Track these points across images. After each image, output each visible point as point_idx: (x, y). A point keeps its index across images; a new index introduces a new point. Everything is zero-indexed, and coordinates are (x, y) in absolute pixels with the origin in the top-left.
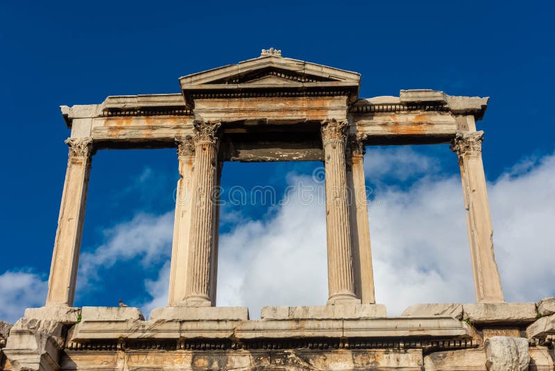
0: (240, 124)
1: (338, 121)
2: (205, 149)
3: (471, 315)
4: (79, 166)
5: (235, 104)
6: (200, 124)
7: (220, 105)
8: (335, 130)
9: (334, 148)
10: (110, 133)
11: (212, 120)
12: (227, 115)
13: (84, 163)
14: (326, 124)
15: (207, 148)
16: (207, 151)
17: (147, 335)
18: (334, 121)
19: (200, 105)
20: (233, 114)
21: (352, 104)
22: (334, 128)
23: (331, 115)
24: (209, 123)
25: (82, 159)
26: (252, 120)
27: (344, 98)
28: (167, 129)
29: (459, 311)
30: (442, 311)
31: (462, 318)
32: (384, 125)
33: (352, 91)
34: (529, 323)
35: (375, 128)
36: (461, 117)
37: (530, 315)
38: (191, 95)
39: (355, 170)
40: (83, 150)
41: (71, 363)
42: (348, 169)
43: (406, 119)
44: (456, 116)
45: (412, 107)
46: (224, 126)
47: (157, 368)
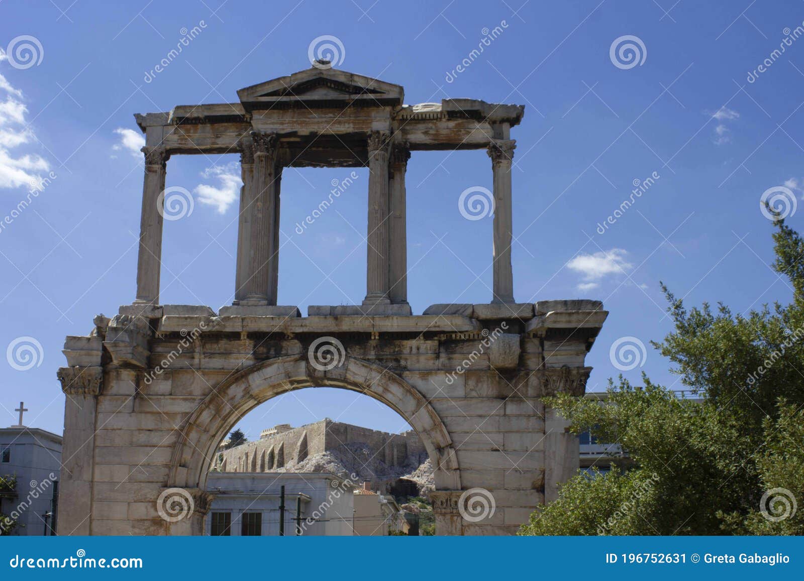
0: (294, 134)
1: (382, 132)
2: (262, 161)
3: (480, 314)
4: (154, 174)
5: (288, 117)
6: (257, 136)
7: (276, 116)
8: (379, 141)
9: (377, 160)
10: (179, 142)
11: (269, 132)
12: (281, 127)
13: (159, 171)
14: (370, 136)
15: (263, 159)
16: (264, 162)
18: (378, 132)
19: (257, 116)
20: (286, 125)
21: (397, 112)
22: (377, 140)
23: (375, 126)
24: (266, 135)
25: (157, 167)
26: (304, 131)
27: (388, 109)
28: (230, 137)
29: (470, 311)
30: (455, 310)
31: (472, 316)
32: (426, 133)
33: (396, 102)
34: (527, 320)
35: (417, 136)
36: (497, 125)
37: (528, 314)
38: (250, 107)
39: (397, 177)
40: (157, 158)
41: (159, 349)
42: (391, 177)
43: (447, 127)
44: (493, 123)
45: (452, 115)
46: (279, 136)
47: (226, 354)
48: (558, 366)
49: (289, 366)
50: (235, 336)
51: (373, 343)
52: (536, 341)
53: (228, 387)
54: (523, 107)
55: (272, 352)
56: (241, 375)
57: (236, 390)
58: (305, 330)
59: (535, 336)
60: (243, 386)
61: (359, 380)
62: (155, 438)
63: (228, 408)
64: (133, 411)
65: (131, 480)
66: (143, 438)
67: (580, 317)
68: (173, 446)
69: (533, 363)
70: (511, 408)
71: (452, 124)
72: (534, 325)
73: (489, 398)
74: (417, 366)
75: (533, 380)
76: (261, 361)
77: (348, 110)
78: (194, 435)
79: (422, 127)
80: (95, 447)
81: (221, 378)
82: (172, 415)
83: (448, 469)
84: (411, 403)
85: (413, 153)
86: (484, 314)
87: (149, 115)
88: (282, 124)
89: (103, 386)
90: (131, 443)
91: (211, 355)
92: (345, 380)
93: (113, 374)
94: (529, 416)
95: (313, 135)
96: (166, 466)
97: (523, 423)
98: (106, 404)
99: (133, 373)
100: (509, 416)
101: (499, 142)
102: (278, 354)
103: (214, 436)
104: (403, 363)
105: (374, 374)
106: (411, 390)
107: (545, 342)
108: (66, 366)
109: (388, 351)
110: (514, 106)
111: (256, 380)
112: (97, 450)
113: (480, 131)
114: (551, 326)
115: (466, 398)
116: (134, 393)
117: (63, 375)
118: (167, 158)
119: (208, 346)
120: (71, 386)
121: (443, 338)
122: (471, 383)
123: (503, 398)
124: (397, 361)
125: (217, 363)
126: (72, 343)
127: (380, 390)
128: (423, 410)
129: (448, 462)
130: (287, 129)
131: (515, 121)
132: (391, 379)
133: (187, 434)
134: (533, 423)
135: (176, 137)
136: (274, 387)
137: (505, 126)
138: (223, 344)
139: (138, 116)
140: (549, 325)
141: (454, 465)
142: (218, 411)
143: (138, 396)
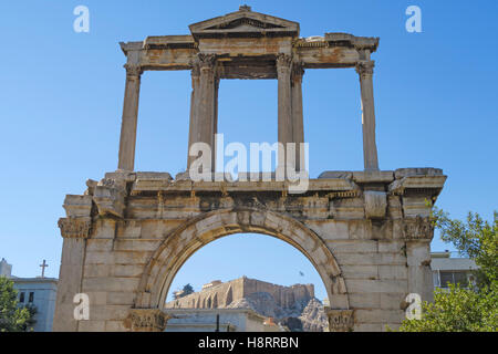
0: (227, 55)
1: (286, 54)
3: (357, 178)
4: (132, 82)
5: (223, 43)
6: (202, 56)
7: (215, 43)
9: (283, 73)
11: (210, 53)
12: (219, 50)
13: (136, 80)
14: (278, 57)
15: (207, 72)
16: (207, 74)
17: (174, 188)
18: (283, 54)
19: (202, 43)
20: (222, 49)
21: (296, 42)
22: (283, 59)
23: (281, 50)
24: (208, 56)
25: (134, 78)
26: (234, 53)
27: (290, 38)
28: (184, 58)
29: (349, 176)
30: (340, 175)
31: (351, 180)
32: (315, 56)
33: (294, 34)
34: (389, 183)
35: (309, 58)
36: (362, 51)
37: (390, 178)
38: (197, 37)
39: (297, 85)
40: (135, 72)
41: (133, 204)
42: (292, 85)
43: (328, 52)
44: (359, 49)
45: (332, 44)
46: (217, 57)
47: (180, 208)
48: (414, 216)
49: (225, 216)
50: (187, 194)
51: (283, 199)
52: (397, 198)
53: (181, 232)
54: (378, 39)
55: (213, 206)
56: (190, 223)
57: (187, 234)
58: (237, 189)
59: (396, 194)
60: (192, 231)
61: (274, 226)
62: (128, 271)
63: (180, 248)
64: (113, 250)
65: (109, 303)
66: (119, 270)
67: (428, 180)
68: (140, 276)
69: (395, 214)
70: (382, 247)
71: (332, 50)
72: (395, 186)
73: (366, 240)
74: (314, 216)
75: (396, 226)
76: (205, 212)
77: (264, 39)
78: (156, 268)
79: (312, 52)
80: (83, 277)
81: (176, 225)
82: (140, 253)
83: (339, 293)
84: (311, 243)
85: (306, 70)
86: (359, 179)
87: (129, 43)
88: (219, 48)
89: (91, 231)
90: (110, 275)
91: (170, 209)
92: (264, 227)
93: (99, 223)
94: (395, 254)
95: (240, 56)
96: (136, 292)
97: (391, 259)
98: (92, 245)
99: (113, 222)
100: (381, 253)
101: (363, 62)
102: (217, 207)
103: (170, 269)
104: (304, 214)
105: (284, 222)
106: (311, 234)
107: (404, 199)
108: (64, 216)
109: (294, 205)
110: (372, 38)
111: (202, 227)
112: (85, 280)
113: (350, 55)
114: (408, 186)
115: (350, 239)
116: (113, 236)
117: (61, 223)
118: (141, 73)
119: (168, 202)
120: (67, 231)
121: (332, 195)
122: (353, 228)
123: (376, 240)
124: (300, 212)
125: (174, 214)
126: (70, 200)
127: (289, 233)
128: (320, 249)
129: (339, 288)
130: (223, 52)
131: (373, 49)
132: (297, 225)
133: (151, 267)
134: (399, 259)
135: (147, 58)
136: (213, 231)
137: (367, 51)
138: (178, 200)
139: (122, 44)
140: (405, 185)
141: (343, 290)
142: (174, 249)
143: (116, 238)
